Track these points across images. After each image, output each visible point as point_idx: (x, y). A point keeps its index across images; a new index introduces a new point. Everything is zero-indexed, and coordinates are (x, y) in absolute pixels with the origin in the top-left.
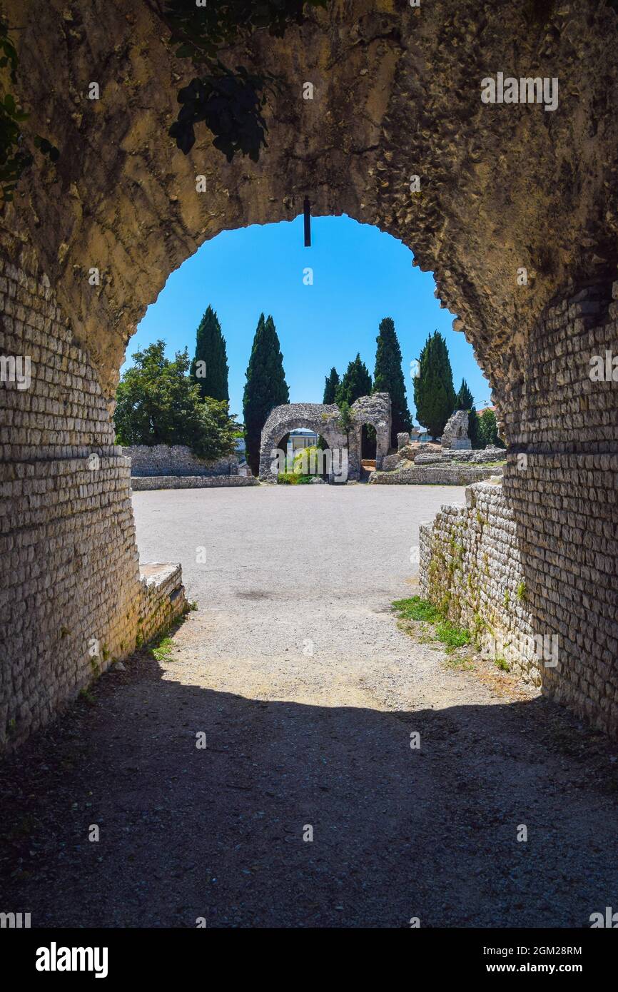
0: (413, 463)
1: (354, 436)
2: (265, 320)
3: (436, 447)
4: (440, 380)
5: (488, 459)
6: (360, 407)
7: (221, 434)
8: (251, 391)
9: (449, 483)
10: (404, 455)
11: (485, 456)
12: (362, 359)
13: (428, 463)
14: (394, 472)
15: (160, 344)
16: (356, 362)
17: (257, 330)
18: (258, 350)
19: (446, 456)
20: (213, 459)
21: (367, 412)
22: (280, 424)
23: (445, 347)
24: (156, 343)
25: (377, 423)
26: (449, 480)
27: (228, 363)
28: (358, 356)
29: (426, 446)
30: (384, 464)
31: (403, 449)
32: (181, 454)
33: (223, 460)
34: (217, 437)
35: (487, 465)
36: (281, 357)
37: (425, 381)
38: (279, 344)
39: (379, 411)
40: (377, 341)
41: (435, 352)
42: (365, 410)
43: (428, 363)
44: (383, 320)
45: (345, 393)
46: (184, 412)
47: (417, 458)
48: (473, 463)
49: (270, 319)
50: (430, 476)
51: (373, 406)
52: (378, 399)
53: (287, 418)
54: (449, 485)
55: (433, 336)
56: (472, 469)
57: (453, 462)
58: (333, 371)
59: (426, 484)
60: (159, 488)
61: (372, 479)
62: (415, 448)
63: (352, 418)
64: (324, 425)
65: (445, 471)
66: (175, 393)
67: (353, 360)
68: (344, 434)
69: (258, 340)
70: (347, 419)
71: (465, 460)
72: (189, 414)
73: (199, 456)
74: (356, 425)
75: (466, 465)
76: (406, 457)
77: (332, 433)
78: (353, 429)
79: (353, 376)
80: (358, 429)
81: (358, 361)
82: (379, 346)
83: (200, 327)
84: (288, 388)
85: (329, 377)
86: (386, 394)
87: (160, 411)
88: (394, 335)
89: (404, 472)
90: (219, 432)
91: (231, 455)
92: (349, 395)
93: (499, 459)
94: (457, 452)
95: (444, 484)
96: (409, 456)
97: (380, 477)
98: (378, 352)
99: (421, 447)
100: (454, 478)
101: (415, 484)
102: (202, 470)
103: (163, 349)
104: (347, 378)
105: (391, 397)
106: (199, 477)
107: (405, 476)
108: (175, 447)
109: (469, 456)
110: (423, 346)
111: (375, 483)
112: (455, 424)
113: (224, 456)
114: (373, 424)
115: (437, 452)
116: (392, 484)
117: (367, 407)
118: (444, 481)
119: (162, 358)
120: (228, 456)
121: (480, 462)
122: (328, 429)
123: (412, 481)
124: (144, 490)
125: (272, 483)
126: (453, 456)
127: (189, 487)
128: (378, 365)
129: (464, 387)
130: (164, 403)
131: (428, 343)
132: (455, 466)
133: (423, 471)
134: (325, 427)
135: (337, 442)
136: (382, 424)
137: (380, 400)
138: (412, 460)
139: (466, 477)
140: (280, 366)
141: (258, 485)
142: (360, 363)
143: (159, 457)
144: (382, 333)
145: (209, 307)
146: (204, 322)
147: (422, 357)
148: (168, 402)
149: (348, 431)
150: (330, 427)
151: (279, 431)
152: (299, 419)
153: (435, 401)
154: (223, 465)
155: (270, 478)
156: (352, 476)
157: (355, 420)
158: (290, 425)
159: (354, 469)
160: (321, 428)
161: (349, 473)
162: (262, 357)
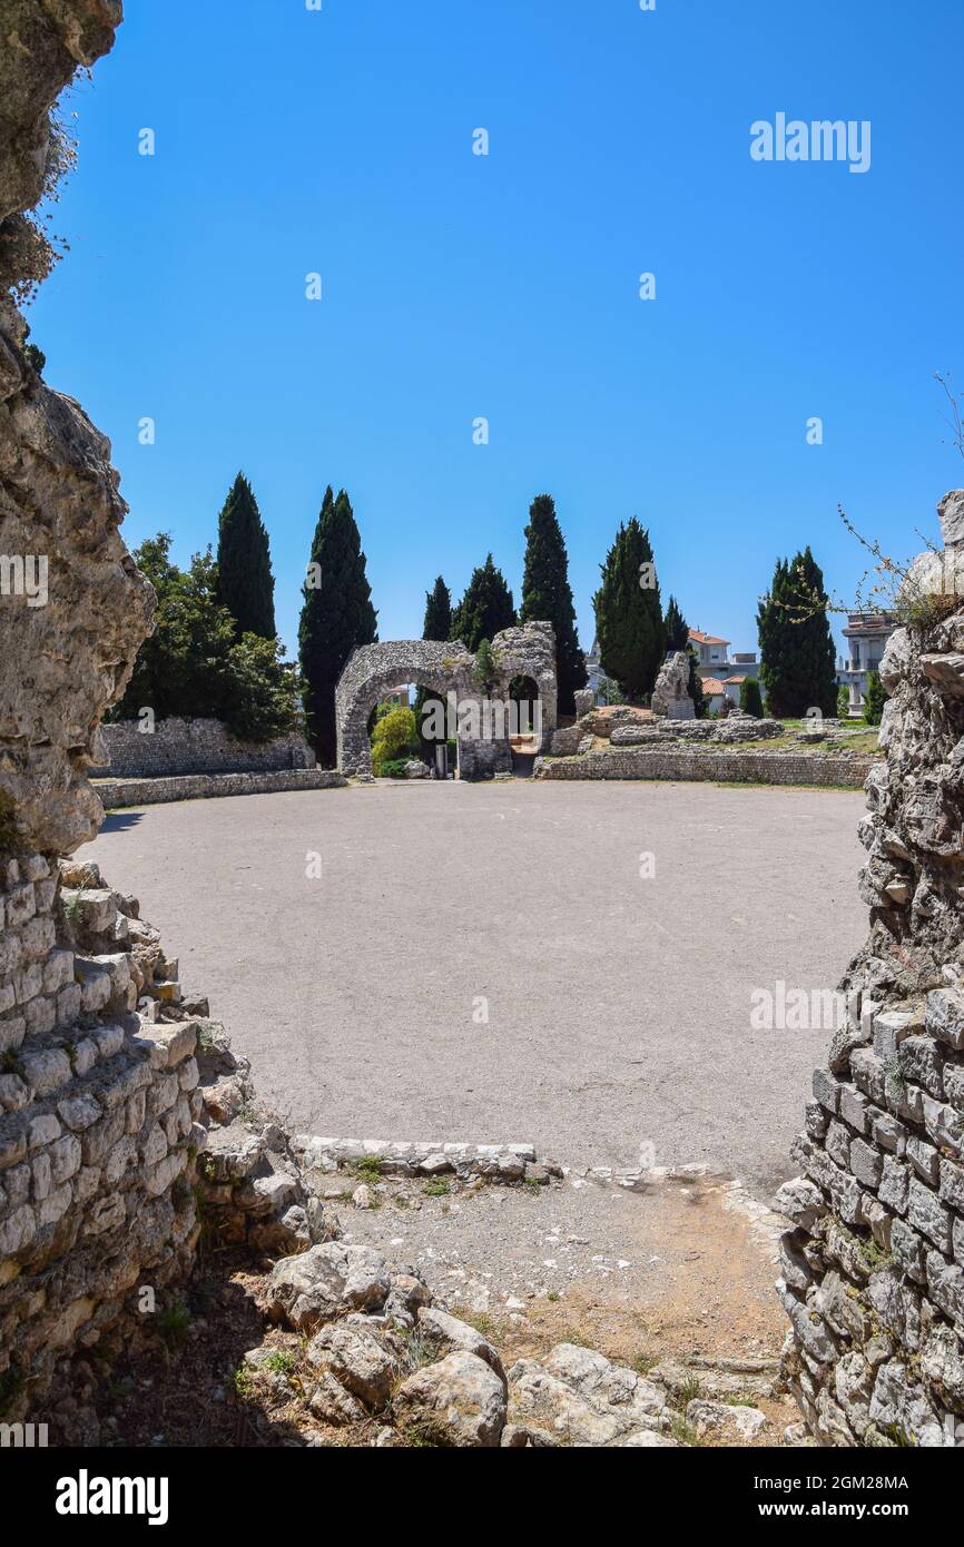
0: (607, 741)
1: (500, 696)
2: (335, 498)
3: (643, 713)
4: (641, 600)
5: (743, 736)
6: (507, 647)
7: (277, 697)
8: (313, 619)
9: (678, 777)
10: (589, 728)
11: (736, 730)
12: (496, 564)
13: (636, 743)
14: (579, 759)
15: (161, 541)
16: (487, 568)
17: (322, 515)
18: (324, 549)
19: (667, 730)
20: (261, 741)
21: (520, 655)
22: (374, 678)
23: (648, 546)
24: (154, 539)
25: (538, 673)
26: (677, 773)
27: (273, 572)
28: (489, 559)
29: (625, 712)
30: (554, 743)
31: (586, 718)
32: (207, 733)
33: (278, 742)
34: (269, 703)
35: (744, 746)
36: (363, 560)
37: (616, 602)
38: (358, 539)
39: (541, 654)
40: (527, 533)
41: (632, 553)
42: (515, 651)
43: (621, 574)
44: (537, 499)
45: (470, 621)
46: (212, 660)
47: (615, 734)
48: (717, 743)
49: (343, 497)
50: (642, 766)
51: (529, 645)
52: (535, 633)
53: (384, 667)
54: (678, 780)
55: (626, 527)
56: (718, 754)
57: (681, 740)
58: (440, 582)
59: (637, 778)
60: (179, 798)
61: (541, 770)
62: (606, 716)
63: (496, 665)
64: (448, 678)
65: (671, 757)
66: (194, 627)
67: (481, 565)
68: (483, 693)
69: (322, 532)
70: (488, 667)
71: (701, 737)
72: (220, 665)
73: (239, 738)
74: (503, 677)
75: (704, 746)
76: (592, 731)
77: (463, 692)
78: (498, 683)
79: (483, 592)
80: (506, 683)
81: (490, 567)
82: (530, 543)
83: (225, 509)
84: (375, 614)
85: (432, 593)
86: (548, 624)
87: (171, 659)
88: (555, 524)
89: (596, 759)
90: (273, 694)
91: (291, 734)
92: (477, 624)
93: (763, 735)
94: (685, 724)
95: (668, 779)
96: (602, 729)
97: (555, 767)
98: (529, 554)
99: (618, 714)
100: (687, 769)
101: (618, 779)
102: (245, 760)
103: (166, 549)
104: (472, 595)
105: (554, 628)
106: (244, 775)
107: (598, 766)
108: (197, 721)
109: (709, 731)
110: (610, 543)
111: (547, 777)
112: (674, 674)
113: (282, 735)
114: (532, 675)
115: (648, 722)
116: (577, 778)
117: (519, 647)
118: (670, 773)
119: (167, 565)
120: (287, 735)
121: (730, 741)
122: (455, 685)
123: (611, 773)
124: (154, 802)
126: (680, 731)
127: (230, 794)
128: (528, 575)
129: (673, 610)
130: (179, 646)
131: (622, 537)
132: (686, 749)
133: (630, 756)
134: (450, 682)
136: (549, 675)
137: (539, 635)
138: (606, 736)
139: (708, 768)
140: (362, 576)
141: (346, 785)
142: (493, 569)
143: (170, 739)
144: (535, 521)
145: (240, 477)
146: (231, 501)
147: (611, 561)
148: (185, 643)
149: (489, 687)
150: (459, 680)
151: (372, 690)
152: (407, 669)
153: (635, 635)
154: (281, 751)
155: (362, 771)
156: (499, 765)
157: (501, 668)
158: (391, 679)
159: (502, 752)
160: (444, 683)
161: (495, 760)
162: (332, 561)
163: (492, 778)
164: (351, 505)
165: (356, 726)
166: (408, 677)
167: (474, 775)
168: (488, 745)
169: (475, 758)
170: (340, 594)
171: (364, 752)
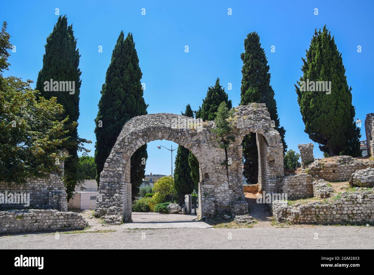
1: (235, 150)
2: (125, 38)
6: (238, 114)
12: (221, 84)
16: (216, 87)
21: (250, 119)
22: (132, 134)
25: (266, 131)
28: (218, 81)
31: (313, 166)
39: (265, 119)
40: (242, 58)
42: (246, 116)
44: (249, 35)
53: (143, 126)
63: (232, 125)
64: (192, 135)
68: (221, 147)
70: (225, 126)
74: (237, 134)
76: (320, 177)
77: (205, 147)
78: (233, 139)
79: (213, 99)
80: (240, 140)
81: (218, 86)
84: (146, 105)
91: (52, 176)
96: (330, 174)
99: (344, 161)
105: (268, 107)
113: (41, 176)
120: (47, 177)
122: (198, 142)
125: (112, 222)
134: (195, 138)
135: (211, 158)
137: (260, 108)
142: (220, 87)
144: (247, 50)
149: (226, 143)
150: (202, 138)
151: (130, 143)
152: (159, 128)
153: (337, 104)
154: (40, 191)
155: (112, 212)
156: (237, 208)
157: (235, 127)
158: (146, 135)
159: (237, 196)
160: (189, 139)
161: (232, 203)
162: (118, 70)
163: (231, 219)
164: (134, 41)
165: (113, 172)
166: (160, 134)
167: (215, 216)
168: (225, 191)
169: (215, 202)
170: (122, 89)
171: (117, 195)
